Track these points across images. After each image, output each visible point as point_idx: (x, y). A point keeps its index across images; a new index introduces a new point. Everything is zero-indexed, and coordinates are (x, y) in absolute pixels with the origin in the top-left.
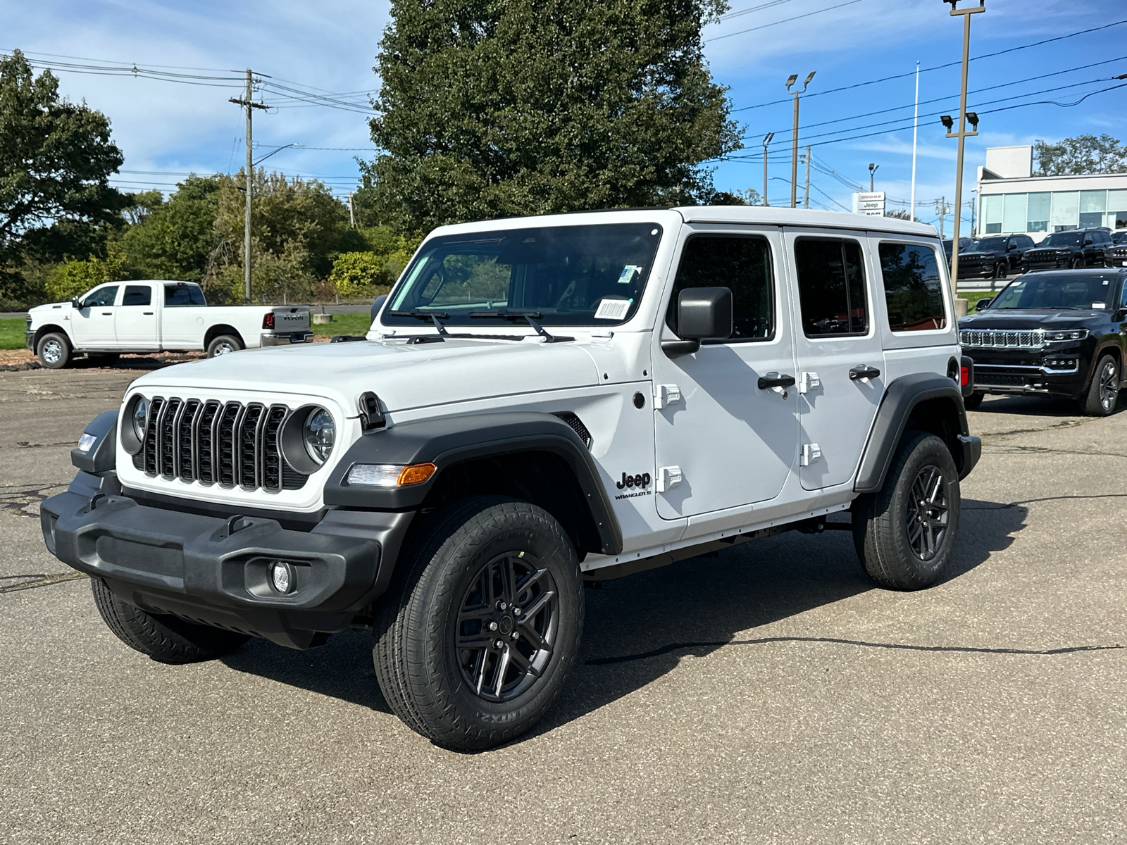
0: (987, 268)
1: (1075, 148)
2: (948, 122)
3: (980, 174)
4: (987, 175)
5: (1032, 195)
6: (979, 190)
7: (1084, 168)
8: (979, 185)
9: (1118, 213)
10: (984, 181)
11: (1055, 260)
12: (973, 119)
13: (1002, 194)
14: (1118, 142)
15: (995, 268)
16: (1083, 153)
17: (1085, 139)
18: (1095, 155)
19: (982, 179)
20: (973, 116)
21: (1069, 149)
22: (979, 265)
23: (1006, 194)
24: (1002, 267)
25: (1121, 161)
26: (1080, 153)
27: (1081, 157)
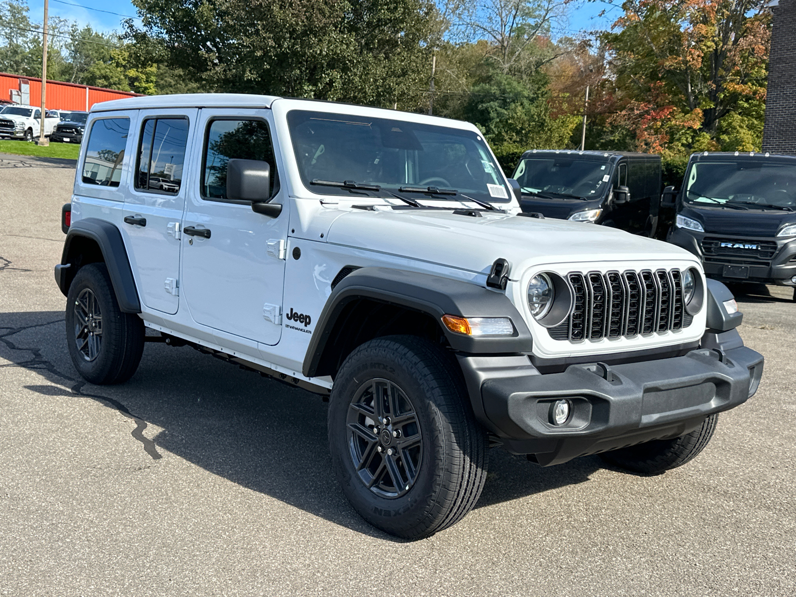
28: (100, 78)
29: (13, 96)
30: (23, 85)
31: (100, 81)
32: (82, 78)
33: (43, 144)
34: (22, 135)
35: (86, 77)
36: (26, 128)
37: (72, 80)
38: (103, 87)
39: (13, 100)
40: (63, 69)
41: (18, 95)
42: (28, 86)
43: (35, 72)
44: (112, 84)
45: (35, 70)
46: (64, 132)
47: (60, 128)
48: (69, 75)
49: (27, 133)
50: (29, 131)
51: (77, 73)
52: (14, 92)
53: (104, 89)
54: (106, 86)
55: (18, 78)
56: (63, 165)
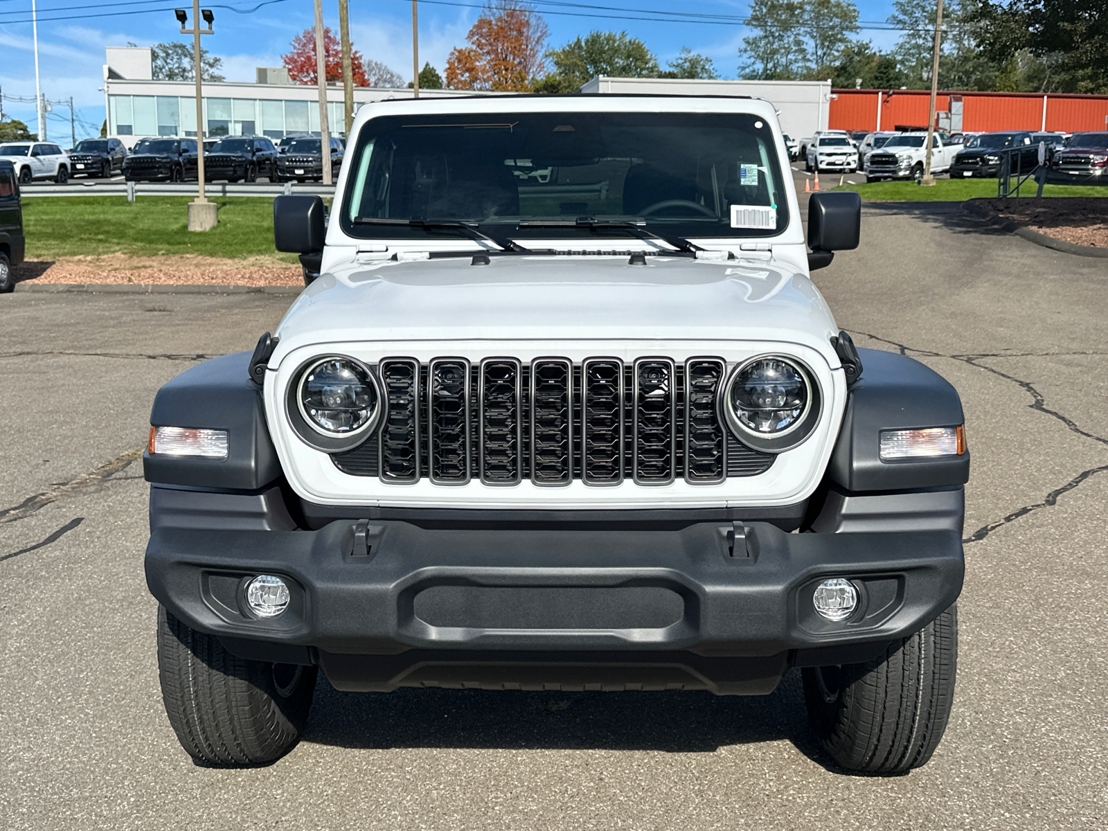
0: (164, 172)
1: (168, 55)
2: (182, 17)
3: (106, 74)
4: (113, 75)
5: (160, 98)
6: (106, 89)
7: (177, 74)
8: (106, 84)
9: (243, 122)
10: (110, 80)
11: (231, 166)
12: (209, 17)
13: (129, 95)
14: (206, 52)
15: (172, 171)
16: (175, 60)
17: (175, 46)
18: (186, 62)
19: (109, 78)
20: (209, 13)
21: (162, 54)
22: (155, 167)
23: (133, 96)
24: (178, 170)
25: (211, 71)
26: (172, 60)
27: (173, 64)
28: (1082, 81)
29: (941, 121)
30: (954, 104)
31: (1082, 83)
32: (1058, 82)
33: (927, 183)
34: (907, 172)
35: (1064, 80)
36: (913, 163)
37: (1043, 88)
38: (1086, 92)
39: (940, 126)
40: (1030, 74)
41: (947, 118)
42: (960, 104)
43: (990, 83)
44: (1101, 86)
45: (990, 79)
46: (965, 163)
47: (959, 158)
48: (1039, 80)
49: (915, 170)
50: (918, 166)
51: (1050, 77)
52: (942, 115)
53: (1089, 94)
54: (1092, 91)
55: (947, 94)
56: (895, 211)
